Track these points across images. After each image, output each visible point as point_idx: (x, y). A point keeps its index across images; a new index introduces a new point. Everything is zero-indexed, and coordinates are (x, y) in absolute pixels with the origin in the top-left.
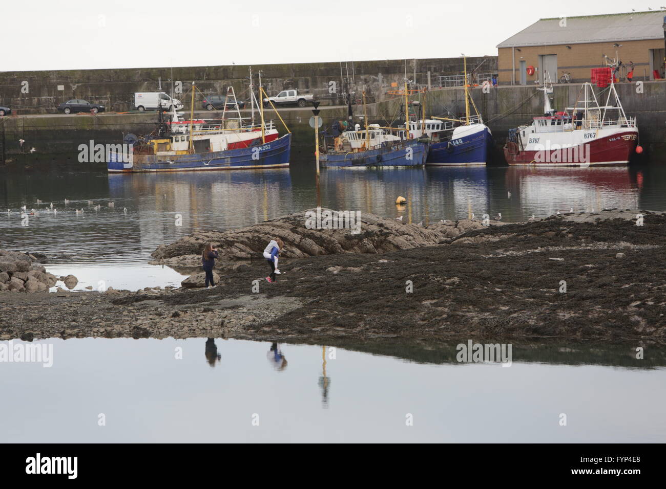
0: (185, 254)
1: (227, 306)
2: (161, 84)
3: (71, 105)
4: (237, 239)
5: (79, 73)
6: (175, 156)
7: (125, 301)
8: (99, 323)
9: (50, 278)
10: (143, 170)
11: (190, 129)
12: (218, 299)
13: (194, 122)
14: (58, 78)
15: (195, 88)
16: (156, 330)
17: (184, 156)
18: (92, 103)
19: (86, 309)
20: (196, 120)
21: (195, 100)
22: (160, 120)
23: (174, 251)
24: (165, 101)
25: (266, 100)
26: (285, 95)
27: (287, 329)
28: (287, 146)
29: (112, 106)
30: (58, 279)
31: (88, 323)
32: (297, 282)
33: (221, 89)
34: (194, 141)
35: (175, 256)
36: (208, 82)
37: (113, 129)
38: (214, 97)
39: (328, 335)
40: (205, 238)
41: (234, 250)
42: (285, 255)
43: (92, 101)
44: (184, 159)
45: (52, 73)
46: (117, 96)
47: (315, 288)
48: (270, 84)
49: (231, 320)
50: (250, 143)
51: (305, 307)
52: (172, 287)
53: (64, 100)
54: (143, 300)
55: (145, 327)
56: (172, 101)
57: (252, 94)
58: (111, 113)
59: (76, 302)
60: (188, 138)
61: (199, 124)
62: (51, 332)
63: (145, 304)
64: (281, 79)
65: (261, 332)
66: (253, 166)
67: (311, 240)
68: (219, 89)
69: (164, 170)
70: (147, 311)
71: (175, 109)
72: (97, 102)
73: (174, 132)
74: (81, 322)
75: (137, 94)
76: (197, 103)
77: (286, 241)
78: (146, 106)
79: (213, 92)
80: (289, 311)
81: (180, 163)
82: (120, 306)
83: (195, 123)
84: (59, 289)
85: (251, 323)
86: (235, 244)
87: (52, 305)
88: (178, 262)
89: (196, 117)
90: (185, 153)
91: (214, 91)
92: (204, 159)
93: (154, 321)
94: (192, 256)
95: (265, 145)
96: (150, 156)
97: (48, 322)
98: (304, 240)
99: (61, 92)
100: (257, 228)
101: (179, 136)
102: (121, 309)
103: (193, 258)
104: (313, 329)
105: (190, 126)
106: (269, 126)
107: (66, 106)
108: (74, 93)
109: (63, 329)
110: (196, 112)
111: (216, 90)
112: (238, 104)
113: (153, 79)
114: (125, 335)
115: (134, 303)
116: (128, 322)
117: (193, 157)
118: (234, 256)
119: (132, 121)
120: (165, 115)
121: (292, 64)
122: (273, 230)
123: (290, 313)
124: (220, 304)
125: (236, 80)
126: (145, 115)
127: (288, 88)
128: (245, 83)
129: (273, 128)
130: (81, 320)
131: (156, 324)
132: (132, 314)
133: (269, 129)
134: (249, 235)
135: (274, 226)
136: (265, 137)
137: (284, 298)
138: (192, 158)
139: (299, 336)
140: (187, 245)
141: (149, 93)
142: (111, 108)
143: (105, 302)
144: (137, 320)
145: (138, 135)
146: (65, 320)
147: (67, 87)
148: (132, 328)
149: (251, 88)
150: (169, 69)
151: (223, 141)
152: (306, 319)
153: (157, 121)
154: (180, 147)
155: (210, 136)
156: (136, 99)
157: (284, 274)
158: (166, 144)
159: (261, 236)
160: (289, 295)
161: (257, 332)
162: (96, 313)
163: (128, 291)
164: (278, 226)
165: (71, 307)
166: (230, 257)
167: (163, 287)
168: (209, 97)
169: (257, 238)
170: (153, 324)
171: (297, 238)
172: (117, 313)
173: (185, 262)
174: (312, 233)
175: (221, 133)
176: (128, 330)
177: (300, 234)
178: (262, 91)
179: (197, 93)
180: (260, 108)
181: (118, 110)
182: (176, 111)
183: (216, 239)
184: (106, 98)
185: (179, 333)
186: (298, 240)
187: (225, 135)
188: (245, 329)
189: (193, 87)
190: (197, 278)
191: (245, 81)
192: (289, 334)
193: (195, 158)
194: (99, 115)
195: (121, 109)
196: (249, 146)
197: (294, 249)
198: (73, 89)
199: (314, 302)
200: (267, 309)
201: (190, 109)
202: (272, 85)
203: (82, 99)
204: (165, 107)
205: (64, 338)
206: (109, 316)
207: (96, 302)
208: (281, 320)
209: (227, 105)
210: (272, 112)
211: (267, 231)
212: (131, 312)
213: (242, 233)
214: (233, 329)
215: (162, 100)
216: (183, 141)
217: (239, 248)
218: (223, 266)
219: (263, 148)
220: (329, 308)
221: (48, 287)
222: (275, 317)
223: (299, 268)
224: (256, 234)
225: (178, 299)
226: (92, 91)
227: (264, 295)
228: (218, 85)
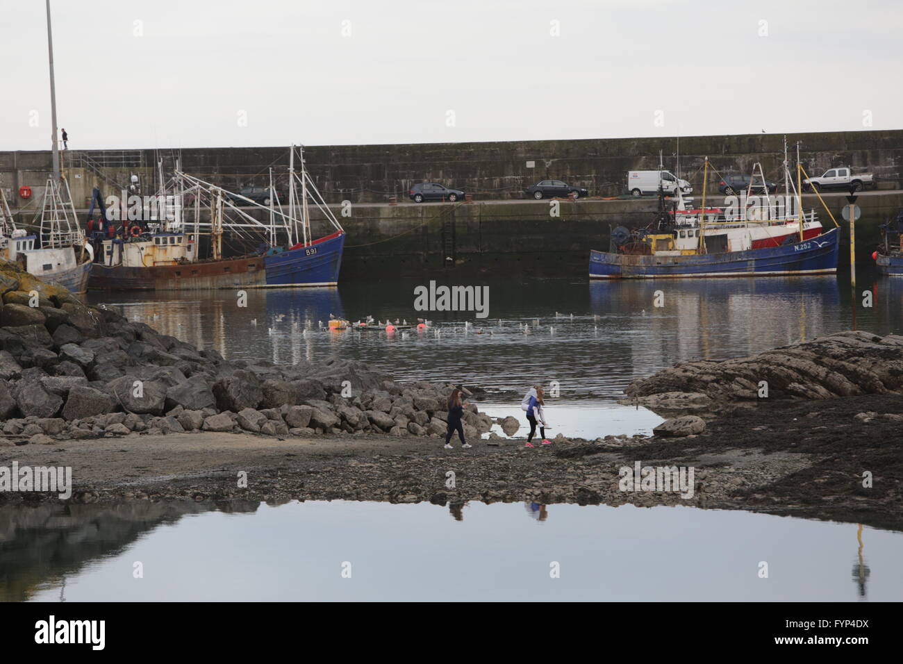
0: (668, 390)
1: (709, 463)
2: (664, 159)
3: (543, 188)
4: (739, 371)
5: (555, 144)
6: (679, 256)
7: (572, 453)
8: (534, 482)
9: (483, 420)
10: (637, 276)
11: (701, 220)
12: (697, 453)
13: (706, 211)
14: (527, 152)
15: (709, 166)
16: (609, 493)
17: (692, 257)
18: (571, 184)
19: (520, 463)
20: (710, 208)
21: (708, 181)
22: (660, 208)
23: (653, 387)
24: (667, 183)
25: (807, 181)
26: (833, 174)
27: (788, 497)
28: (834, 244)
29: (597, 189)
30: (494, 422)
31: (519, 482)
32: (806, 433)
33: (746, 166)
34: (705, 237)
35: (654, 393)
36: (727, 157)
37: (597, 220)
38: (736, 178)
39: (843, 507)
40: (696, 369)
41: (735, 386)
42: (805, 395)
43: (572, 182)
44: (692, 261)
45: (519, 144)
46: (605, 176)
47: (830, 441)
48: (813, 159)
49: (712, 483)
50: (782, 240)
51: (814, 468)
52: (642, 436)
53: (534, 180)
54: (596, 453)
55: (595, 489)
56: (677, 182)
57: (787, 173)
58: (596, 198)
59: (509, 453)
60: (697, 232)
61: (714, 214)
62: (470, 493)
63: (598, 458)
64: (828, 153)
65: (752, 501)
66: (787, 272)
67: (842, 375)
68: (742, 167)
69: (664, 276)
70: (600, 467)
71: (681, 193)
72: (578, 184)
73: (679, 224)
74: (511, 481)
75: (631, 173)
76: (711, 186)
77: (807, 376)
78: (643, 189)
79: (734, 171)
80: (792, 472)
81: (686, 266)
82: (566, 459)
83: (708, 213)
84: (493, 436)
85: (739, 487)
86: (736, 378)
87: (478, 456)
88: (658, 402)
89: (710, 204)
90: (693, 253)
91: (736, 169)
92: (720, 262)
93: (608, 482)
94: (677, 393)
95: (803, 243)
96: (646, 256)
97: (468, 479)
98: (831, 375)
99: (531, 169)
100: (768, 357)
101: (686, 231)
102: (566, 464)
103: (678, 396)
104: (824, 498)
105: (701, 216)
106: (810, 217)
107: (537, 189)
108: (548, 171)
109: (486, 490)
110: (709, 198)
111: (738, 168)
112: (767, 186)
113: (652, 153)
114: (567, 499)
115: (585, 457)
116: (573, 483)
117: (703, 258)
118: (734, 395)
119: (623, 209)
120: (667, 201)
121: (845, 133)
122: (789, 360)
123: (793, 476)
124: (699, 461)
125: (766, 155)
126: (642, 202)
127: (839, 165)
128: (777, 158)
129: (815, 220)
130: (511, 478)
131: (609, 485)
132: (580, 471)
133: (810, 221)
134: (755, 366)
135: (791, 355)
136: (804, 231)
137: (787, 455)
138: (703, 260)
139: (803, 508)
140: (671, 379)
141: (647, 172)
142: (596, 192)
143: (548, 454)
144: (585, 479)
145: (630, 230)
146: (490, 477)
147: (539, 164)
148: (577, 490)
149: (786, 164)
150: (675, 139)
151: (745, 237)
152: (814, 484)
153: (656, 210)
154: (686, 244)
155: (728, 230)
156: (629, 179)
157: (795, 421)
158: (668, 240)
159: (771, 367)
160: (794, 450)
161: (745, 500)
162: (533, 468)
163: (582, 440)
164: (796, 355)
165: (502, 459)
166: (730, 397)
167: (630, 436)
168: (728, 178)
169: (766, 371)
170: (606, 486)
171: (822, 371)
172: (560, 469)
173: (668, 401)
174: (843, 365)
175: (743, 226)
176: (572, 493)
177: (827, 366)
178: (801, 170)
179: (712, 172)
180: (797, 192)
181: (605, 195)
182: (683, 196)
183: (710, 371)
184: (590, 179)
185: (640, 498)
186: (823, 374)
187: (749, 229)
188: (729, 496)
189: (706, 163)
190: (675, 424)
191: (779, 156)
192: (790, 504)
193: (706, 261)
194: (579, 201)
195: (609, 193)
196: (780, 244)
197: (818, 387)
198: (547, 166)
199: (827, 460)
200: (763, 469)
201: (701, 194)
202: (815, 161)
203: (558, 179)
204: (668, 190)
205: (487, 502)
206: (549, 473)
207: (536, 454)
208: (778, 485)
209: (752, 188)
210: (813, 197)
211: (780, 362)
212: (579, 468)
213: (746, 364)
214: (713, 495)
215: (664, 182)
216: (690, 236)
217: (742, 384)
218: (720, 409)
219: (800, 248)
220: (846, 469)
221: (479, 432)
222: (773, 480)
223: (817, 413)
224: (765, 366)
225: (643, 453)
226: (571, 169)
227: (760, 450)
228: (741, 160)
